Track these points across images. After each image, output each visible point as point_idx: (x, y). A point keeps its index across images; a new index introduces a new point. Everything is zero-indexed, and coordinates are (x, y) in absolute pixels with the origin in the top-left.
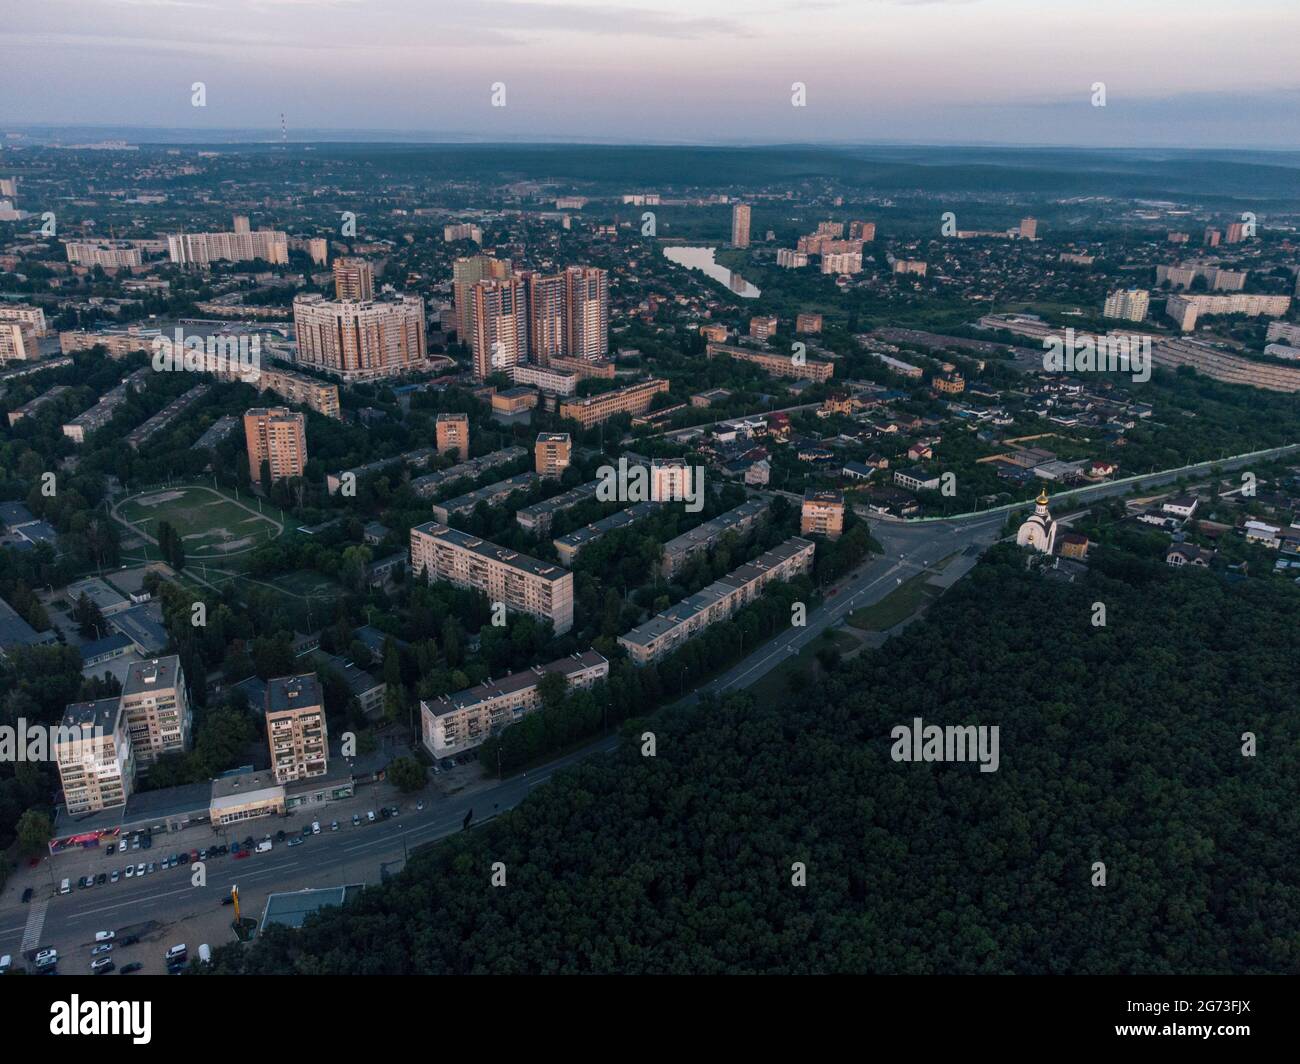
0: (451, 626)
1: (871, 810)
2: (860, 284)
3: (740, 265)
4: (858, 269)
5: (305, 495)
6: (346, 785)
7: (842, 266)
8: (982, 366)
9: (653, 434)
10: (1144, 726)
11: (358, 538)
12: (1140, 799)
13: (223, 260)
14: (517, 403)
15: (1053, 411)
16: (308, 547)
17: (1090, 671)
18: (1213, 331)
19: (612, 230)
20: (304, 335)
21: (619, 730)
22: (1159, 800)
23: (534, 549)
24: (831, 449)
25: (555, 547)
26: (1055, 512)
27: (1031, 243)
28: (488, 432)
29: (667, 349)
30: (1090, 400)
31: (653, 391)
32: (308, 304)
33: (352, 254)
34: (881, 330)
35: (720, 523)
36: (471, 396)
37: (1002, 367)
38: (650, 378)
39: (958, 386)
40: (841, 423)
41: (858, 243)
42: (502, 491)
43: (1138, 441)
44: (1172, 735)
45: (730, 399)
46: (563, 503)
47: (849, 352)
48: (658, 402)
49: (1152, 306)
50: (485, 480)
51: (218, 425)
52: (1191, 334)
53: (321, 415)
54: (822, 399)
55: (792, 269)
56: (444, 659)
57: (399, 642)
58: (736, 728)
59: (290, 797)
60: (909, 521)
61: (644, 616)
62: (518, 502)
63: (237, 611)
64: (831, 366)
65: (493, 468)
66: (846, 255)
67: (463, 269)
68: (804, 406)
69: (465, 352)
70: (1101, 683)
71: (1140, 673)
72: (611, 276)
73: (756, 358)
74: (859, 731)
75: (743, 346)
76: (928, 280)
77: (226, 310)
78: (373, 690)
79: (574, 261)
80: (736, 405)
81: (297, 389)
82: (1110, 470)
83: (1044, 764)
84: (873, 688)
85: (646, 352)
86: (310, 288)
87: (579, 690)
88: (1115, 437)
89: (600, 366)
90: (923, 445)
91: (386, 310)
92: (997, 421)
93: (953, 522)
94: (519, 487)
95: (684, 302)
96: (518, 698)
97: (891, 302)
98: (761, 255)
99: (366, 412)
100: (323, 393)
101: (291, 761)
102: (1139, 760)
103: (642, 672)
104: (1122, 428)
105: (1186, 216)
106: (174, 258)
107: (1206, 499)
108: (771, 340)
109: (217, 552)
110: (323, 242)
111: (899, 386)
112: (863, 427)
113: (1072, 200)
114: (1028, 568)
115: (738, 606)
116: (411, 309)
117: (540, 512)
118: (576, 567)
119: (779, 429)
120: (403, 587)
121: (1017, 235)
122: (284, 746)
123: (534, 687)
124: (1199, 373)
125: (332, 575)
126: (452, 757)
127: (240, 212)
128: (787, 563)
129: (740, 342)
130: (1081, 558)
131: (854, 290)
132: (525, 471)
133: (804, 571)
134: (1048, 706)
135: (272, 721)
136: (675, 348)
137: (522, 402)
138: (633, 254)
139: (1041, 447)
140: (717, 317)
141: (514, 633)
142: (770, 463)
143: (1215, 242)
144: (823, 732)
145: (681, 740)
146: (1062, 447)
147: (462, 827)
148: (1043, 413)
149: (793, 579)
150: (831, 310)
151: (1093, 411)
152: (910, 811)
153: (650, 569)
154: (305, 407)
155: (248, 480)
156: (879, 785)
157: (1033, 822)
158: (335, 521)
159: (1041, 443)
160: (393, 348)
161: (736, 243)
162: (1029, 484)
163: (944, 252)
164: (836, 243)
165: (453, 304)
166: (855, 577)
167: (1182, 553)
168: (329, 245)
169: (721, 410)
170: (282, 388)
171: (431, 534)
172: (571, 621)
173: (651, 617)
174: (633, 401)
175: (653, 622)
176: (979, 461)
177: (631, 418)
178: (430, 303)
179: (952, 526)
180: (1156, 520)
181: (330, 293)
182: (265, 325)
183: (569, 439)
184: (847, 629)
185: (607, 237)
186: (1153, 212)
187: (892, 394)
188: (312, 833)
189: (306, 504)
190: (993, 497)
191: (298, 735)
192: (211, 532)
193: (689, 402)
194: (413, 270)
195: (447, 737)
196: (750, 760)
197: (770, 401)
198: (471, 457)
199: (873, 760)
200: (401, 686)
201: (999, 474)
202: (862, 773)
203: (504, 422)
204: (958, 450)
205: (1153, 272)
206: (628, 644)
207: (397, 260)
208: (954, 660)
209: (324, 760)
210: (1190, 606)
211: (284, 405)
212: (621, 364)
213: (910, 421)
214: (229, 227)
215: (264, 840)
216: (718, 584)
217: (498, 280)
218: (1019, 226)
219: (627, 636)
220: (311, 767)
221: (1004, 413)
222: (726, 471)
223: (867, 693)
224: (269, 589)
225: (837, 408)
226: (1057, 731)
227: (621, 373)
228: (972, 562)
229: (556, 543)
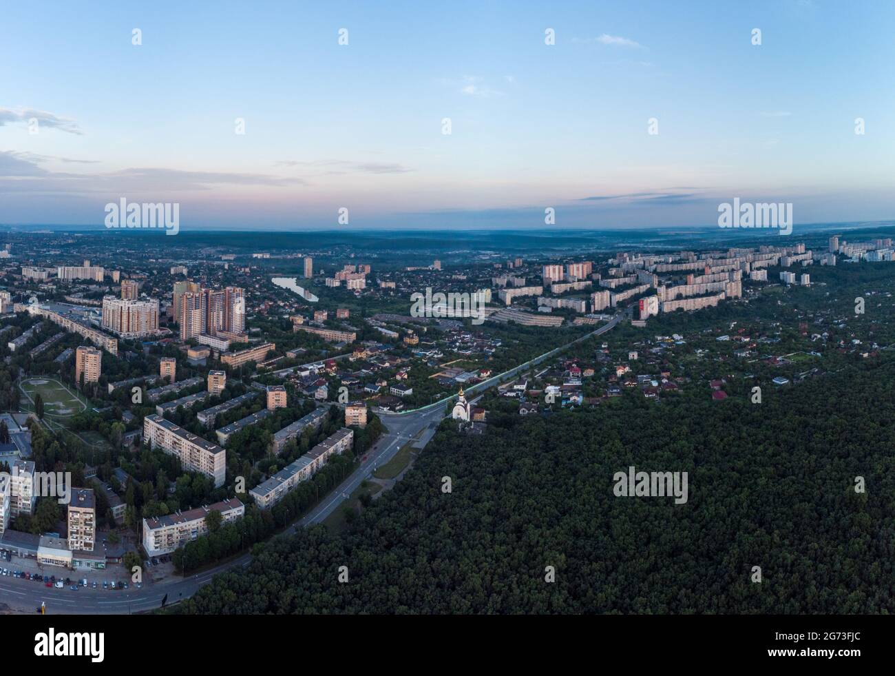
0: (161, 475)
1: (397, 594)
2: (366, 294)
3: (308, 286)
4: (364, 286)
5: (98, 392)
6: (102, 561)
7: (356, 285)
8: (426, 330)
9: (267, 372)
10: (525, 503)
11: (119, 418)
12: (530, 546)
13: (78, 279)
14: (200, 354)
15: (460, 348)
16: (96, 419)
17: (496, 480)
18: (518, 304)
19: (247, 270)
20: (106, 314)
21: (251, 550)
22: (538, 542)
23: (206, 435)
24: (358, 377)
25: (216, 434)
26: (468, 398)
27: (439, 271)
28: (186, 368)
29: (274, 328)
30: (475, 341)
31: (267, 349)
32: (109, 300)
33: (130, 278)
34: (377, 315)
35: (303, 422)
36: (178, 350)
37: (434, 329)
38: (266, 342)
39: (416, 340)
40: (362, 364)
41: (363, 275)
42: (190, 401)
43: (498, 357)
44: (538, 504)
45: (306, 354)
46: (221, 409)
47: (362, 327)
48: (270, 355)
49: (493, 295)
50: (182, 395)
51: (66, 352)
52: (510, 306)
53: (109, 353)
54: (351, 352)
55: (333, 288)
56: (156, 495)
57: (135, 481)
58: (317, 549)
59: (74, 559)
60: (400, 413)
61: (264, 478)
62: (199, 408)
63: (62, 446)
64: (354, 334)
65: (187, 388)
66: (358, 280)
67: (178, 287)
68: (343, 356)
69: (176, 327)
70: (503, 485)
71: (519, 474)
72: (247, 291)
73: (318, 332)
74: (386, 543)
75: (311, 326)
76: (397, 290)
77: (76, 300)
78: (119, 507)
79: (230, 285)
80: (309, 356)
81: (100, 339)
82: (489, 373)
83: (483, 541)
84: (391, 515)
85: (264, 329)
86: (111, 293)
87: (228, 523)
88: (488, 357)
89: (240, 336)
90: (402, 372)
91: (142, 305)
92: (436, 356)
93: (421, 411)
94: (199, 399)
95: (282, 304)
96: (194, 525)
97: (380, 301)
98: (318, 281)
99: (129, 353)
100: (111, 342)
101: (77, 538)
102: (526, 523)
103: (263, 513)
104: (490, 352)
105: (499, 257)
106: (59, 277)
107: (530, 380)
108: (325, 322)
109: (58, 414)
110: (119, 272)
111: (388, 342)
112: (373, 365)
113: (453, 252)
114: (460, 430)
115: (315, 471)
116: (153, 305)
117: (209, 414)
118: (227, 447)
119: (331, 368)
120: (139, 449)
121: (433, 268)
122: (75, 528)
123: (203, 519)
124: (516, 323)
125: (105, 437)
126: (157, 557)
127: (87, 259)
128: (339, 443)
129: (310, 324)
130: (483, 420)
131: (363, 296)
132: (202, 391)
133: (348, 448)
134: (480, 505)
135: (71, 511)
136: (278, 327)
137: (202, 353)
138: (257, 282)
139: (457, 367)
140: (298, 311)
141: (193, 484)
142: (328, 387)
143: (511, 267)
144: (366, 547)
145: (286, 558)
146: (466, 365)
147: (161, 605)
148: (456, 350)
149: (344, 453)
150: (353, 306)
151: (477, 346)
152: (418, 591)
153: (267, 449)
154: (102, 348)
155: (74, 380)
156: (399, 576)
157: (483, 579)
158: (109, 408)
159: (457, 365)
160: (144, 324)
161: (306, 276)
162: (454, 386)
163: (402, 277)
164: (353, 275)
165: (172, 303)
166: (376, 448)
167: (525, 408)
168: (121, 274)
169: (301, 359)
170: (94, 338)
171: (154, 421)
172: (224, 479)
173: (267, 478)
174: (257, 354)
175: (268, 481)
176: (430, 377)
177: (256, 364)
178: (162, 302)
179: (421, 413)
180: (513, 394)
181: (119, 296)
182: (90, 308)
183: (225, 374)
184: (374, 480)
185: (246, 273)
186: (486, 256)
187: (385, 347)
188: (83, 585)
189: (98, 397)
190: (439, 395)
191: (81, 523)
192: (57, 403)
193: (285, 356)
194: (156, 287)
195: (156, 543)
196: (326, 570)
197: (326, 353)
198: (176, 381)
199: (395, 561)
200: (133, 507)
201: (440, 383)
202: (389, 570)
203: (193, 364)
204: (420, 373)
205: (491, 280)
206: (255, 495)
207: (149, 282)
208: (431, 489)
209: (92, 542)
210: (533, 434)
211: (94, 346)
212: (252, 335)
213: (395, 360)
214: (82, 264)
215: (60, 581)
216: (303, 458)
217: (193, 292)
218: (433, 264)
219: (255, 489)
220: (86, 545)
221: (438, 351)
222: (305, 392)
223: (388, 518)
224: (77, 438)
225: (359, 356)
226: (487, 519)
227: (251, 340)
228: (433, 432)
229: (217, 432)
